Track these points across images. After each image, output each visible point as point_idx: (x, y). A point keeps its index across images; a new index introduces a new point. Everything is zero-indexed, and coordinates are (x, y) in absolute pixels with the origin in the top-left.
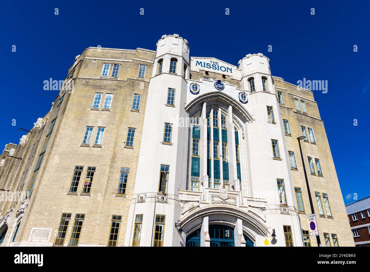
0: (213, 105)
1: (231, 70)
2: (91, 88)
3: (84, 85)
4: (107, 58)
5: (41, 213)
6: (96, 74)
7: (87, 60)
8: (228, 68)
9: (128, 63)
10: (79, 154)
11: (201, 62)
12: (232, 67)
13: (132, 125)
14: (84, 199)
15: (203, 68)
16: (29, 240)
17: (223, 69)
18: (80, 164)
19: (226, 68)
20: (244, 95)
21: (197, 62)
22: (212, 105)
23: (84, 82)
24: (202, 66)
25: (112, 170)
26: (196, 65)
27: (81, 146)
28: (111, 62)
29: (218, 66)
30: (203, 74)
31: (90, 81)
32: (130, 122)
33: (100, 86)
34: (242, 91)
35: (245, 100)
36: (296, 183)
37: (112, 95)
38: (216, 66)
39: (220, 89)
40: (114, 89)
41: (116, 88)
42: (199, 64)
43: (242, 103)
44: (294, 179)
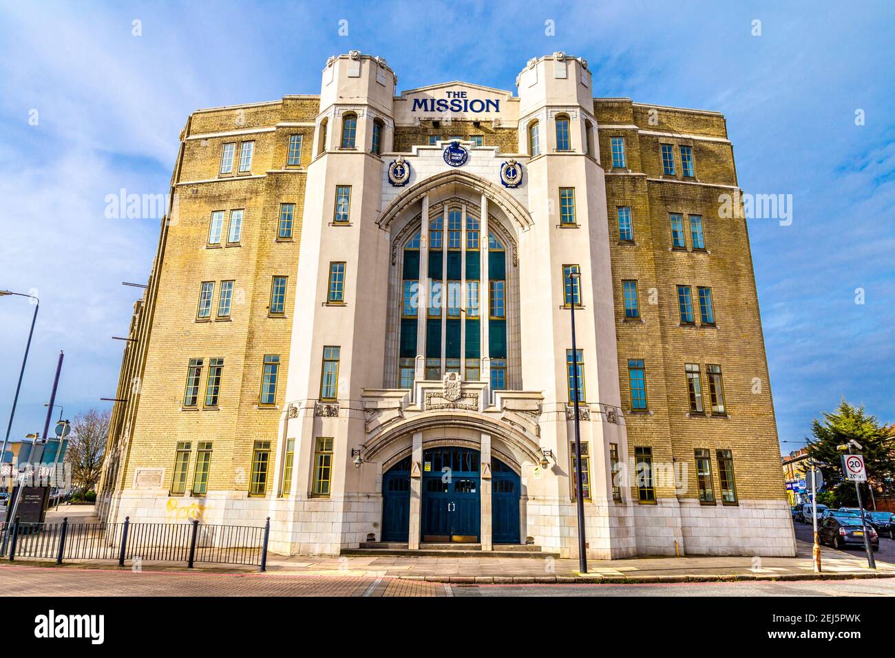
0: (448, 200)
1: (497, 106)
2: (203, 204)
3: (191, 197)
4: (229, 130)
5: (146, 444)
6: (210, 171)
7: (192, 142)
8: (489, 101)
9: (269, 135)
10: (195, 337)
11: (425, 101)
12: (499, 97)
13: (279, 270)
14: (208, 417)
15: (429, 115)
16: (134, 487)
17: (477, 106)
18: (198, 356)
19: (485, 103)
20: (512, 169)
21: (417, 101)
22: (446, 200)
23: (189, 191)
24: (426, 110)
25: (249, 362)
26: (414, 110)
27: (197, 322)
28: (235, 138)
29: (466, 102)
30: (428, 130)
31: (200, 188)
32: (276, 266)
33: (220, 195)
34: (508, 160)
35: (514, 179)
36: (634, 350)
37: (241, 212)
38: (460, 102)
39: (457, 164)
40: (245, 199)
41: (248, 195)
42: (420, 107)
43: (507, 187)
44: (628, 343)
